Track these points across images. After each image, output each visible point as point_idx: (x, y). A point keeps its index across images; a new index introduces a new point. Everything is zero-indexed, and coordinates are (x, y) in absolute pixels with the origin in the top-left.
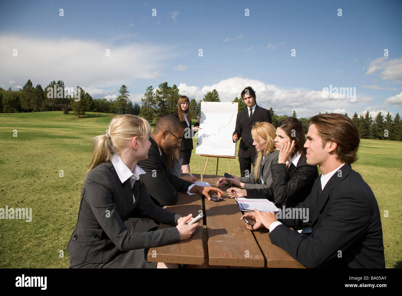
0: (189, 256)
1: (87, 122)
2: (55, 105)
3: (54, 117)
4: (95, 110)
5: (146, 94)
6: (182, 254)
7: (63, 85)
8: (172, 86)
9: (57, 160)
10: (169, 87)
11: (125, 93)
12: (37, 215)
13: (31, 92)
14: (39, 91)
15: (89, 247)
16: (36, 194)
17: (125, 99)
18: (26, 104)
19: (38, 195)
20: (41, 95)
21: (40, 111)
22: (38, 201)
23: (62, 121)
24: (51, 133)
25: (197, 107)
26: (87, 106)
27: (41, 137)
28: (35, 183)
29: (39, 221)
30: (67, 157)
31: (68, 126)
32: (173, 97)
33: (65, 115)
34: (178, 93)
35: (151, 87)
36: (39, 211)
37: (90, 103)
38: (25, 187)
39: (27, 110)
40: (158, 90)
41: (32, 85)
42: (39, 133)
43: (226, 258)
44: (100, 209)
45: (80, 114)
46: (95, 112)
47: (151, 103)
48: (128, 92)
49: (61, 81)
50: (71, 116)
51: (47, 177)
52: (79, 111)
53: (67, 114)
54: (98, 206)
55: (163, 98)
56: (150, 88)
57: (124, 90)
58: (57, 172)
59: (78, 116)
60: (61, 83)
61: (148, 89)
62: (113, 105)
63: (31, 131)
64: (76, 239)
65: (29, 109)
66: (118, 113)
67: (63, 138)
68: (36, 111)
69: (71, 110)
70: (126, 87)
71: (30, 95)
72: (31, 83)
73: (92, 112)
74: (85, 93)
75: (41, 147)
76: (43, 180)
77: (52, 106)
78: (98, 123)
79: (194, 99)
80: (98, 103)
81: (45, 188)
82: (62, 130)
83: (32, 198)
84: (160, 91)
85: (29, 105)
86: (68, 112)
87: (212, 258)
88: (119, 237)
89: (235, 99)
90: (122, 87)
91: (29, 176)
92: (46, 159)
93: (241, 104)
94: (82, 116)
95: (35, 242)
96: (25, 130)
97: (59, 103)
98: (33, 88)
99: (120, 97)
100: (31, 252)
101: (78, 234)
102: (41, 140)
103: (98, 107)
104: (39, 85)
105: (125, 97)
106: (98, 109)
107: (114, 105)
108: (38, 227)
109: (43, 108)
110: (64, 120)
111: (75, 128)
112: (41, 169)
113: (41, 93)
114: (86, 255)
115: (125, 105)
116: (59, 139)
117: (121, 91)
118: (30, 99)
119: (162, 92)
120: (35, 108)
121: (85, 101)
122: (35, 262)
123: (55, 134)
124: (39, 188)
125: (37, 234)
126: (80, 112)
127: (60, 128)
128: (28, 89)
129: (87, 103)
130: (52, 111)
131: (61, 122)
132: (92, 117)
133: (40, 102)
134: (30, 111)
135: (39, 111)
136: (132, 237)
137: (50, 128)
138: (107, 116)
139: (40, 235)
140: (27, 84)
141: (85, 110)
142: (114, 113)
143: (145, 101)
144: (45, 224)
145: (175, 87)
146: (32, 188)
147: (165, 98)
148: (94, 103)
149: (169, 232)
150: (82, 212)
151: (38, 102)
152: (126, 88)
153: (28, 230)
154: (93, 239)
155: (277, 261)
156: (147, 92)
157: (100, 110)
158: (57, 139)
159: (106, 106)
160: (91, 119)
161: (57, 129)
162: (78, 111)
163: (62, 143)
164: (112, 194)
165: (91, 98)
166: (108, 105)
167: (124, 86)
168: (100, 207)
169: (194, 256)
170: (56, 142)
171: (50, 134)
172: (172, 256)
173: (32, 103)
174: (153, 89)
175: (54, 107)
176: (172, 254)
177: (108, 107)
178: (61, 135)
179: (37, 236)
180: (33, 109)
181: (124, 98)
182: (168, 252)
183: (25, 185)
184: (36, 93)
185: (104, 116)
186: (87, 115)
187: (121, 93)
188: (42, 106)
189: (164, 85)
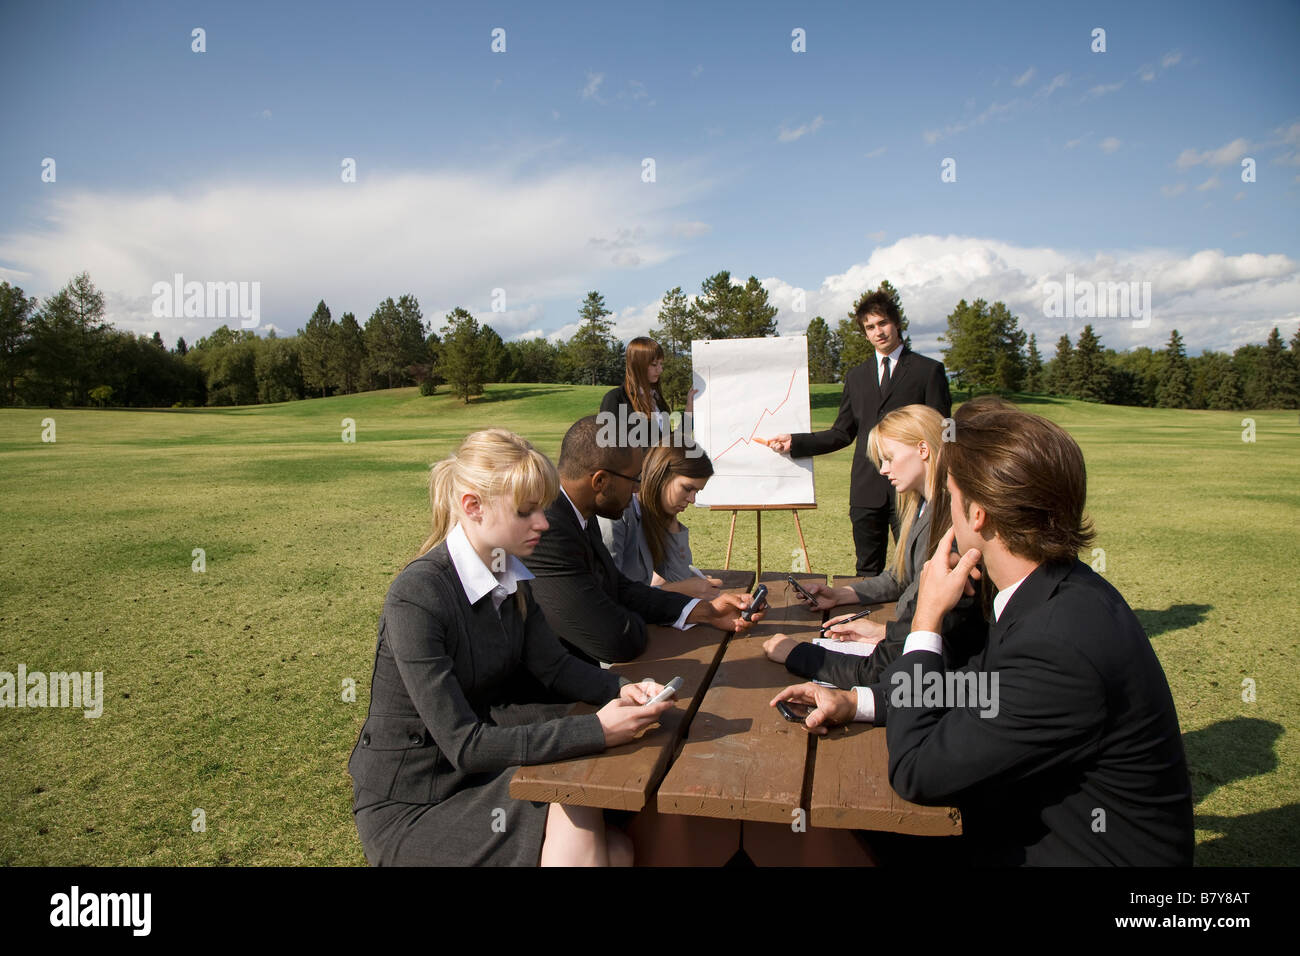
0: (609, 788)
1: (491, 413)
2: (397, 369)
3: (396, 406)
4: (513, 376)
5: (662, 315)
6: (592, 783)
7: (416, 308)
8: (744, 284)
9: (394, 537)
10: (735, 287)
11: (600, 318)
12: (328, 694)
13: (330, 337)
14: (348, 332)
15: (399, 763)
16: (331, 636)
17: (602, 334)
18: (316, 373)
19: (336, 639)
20: (355, 342)
21: (357, 392)
22: (333, 656)
23: (419, 417)
24: (385, 456)
25: (831, 343)
26: (486, 367)
27: (357, 469)
28: (329, 605)
29: (330, 709)
30: (422, 528)
31: (432, 430)
32: (749, 318)
33: (428, 398)
34: (765, 304)
35: (678, 290)
36: (333, 684)
37: (497, 354)
38: (304, 617)
39: (321, 390)
40: (701, 298)
41: (329, 317)
42: (352, 457)
43: (698, 795)
44: (412, 666)
45: (467, 392)
46: (514, 381)
47: (680, 343)
48: (607, 312)
49: (410, 298)
50: (442, 399)
51: (362, 588)
52: (464, 383)
53: (432, 394)
54: (408, 659)
55: (719, 321)
56: (676, 295)
57: (594, 306)
58: (390, 574)
59: (463, 399)
60: (411, 301)
61: (669, 299)
62: (565, 355)
63: (331, 452)
64: (369, 743)
65: (327, 388)
66: (584, 380)
67: (420, 470)
68: (344, 393)
69: (443, 382)
70: (601, 298)
71: (326, 348)
72: (328, 310)
73: (505, 382)
74: (480, 327)
75: (354, 502)
76: (350, 597)
77: (387, 373)
78: (523, 414)
79: (819, 318)
80: (520, 354)
81: (354, 618)
82: (417, 445)
83: (319, 647)
84: (706, 302)
85: (324, 375)
86: (434, 390)
87: (665, 794)
88: (453, 738)
89: (958, 307)
90: (588, 298)
91: (316, 586)
92: (364, 536)
93: (979, 322)
94: (476, 397)
95: (316, 762)
96: (315, 451)
97: (408, 363)
98: (334, 323)
99: (584, 331)
100: (305, 789)
101: (371, 730)
102: (357, 480)
103: (520, 368)
104: (348, 314)
105: (601, 328)
106: (521, 373)
107: (570, 357)
108: (328, 724)
109: (363, 381)
110: (424, 413)
111: (455, 436)
112: (349, 565)
113: (355, 338)
114: (390, 782)
115: (601, 355)
116: (406, 473)
117: (586, 310)
118: (326, 359)
119: (712, 304)
120: (342, 384)
121: (481, 351)
122: (312, 814)
123: (396, 459)
124: (338, 618)
125: (324, 742)
126: (469, 386)
127: (411, 438)
128: (320, 328)
129: (488, 357)
130: (387, 387)
131: (416, 421)
132: (505, 399)
133: (354, 365)
134: (330, 392)
135: (354, 390)
136: (485, 736)
137: (385, 440)
138: (547, 393)
139: (331, 745)
140: (316, 315)
141: (483, 379)
142: (570, 380)
143: (662, 337)
144: (346, 717)
145: (754, 283)
146: (321, 619)
147: (726, 323)
148: (508, 355)
149: (577, 725)
150: (381, 675)
151: (350, 366)
152: (601, 302)
153: (304, 732)
154: (405, 743)
155: (833, 809)
156: (667, 307)
157: (529, 376)
158: (401, 473)
159: (544, 360)
160: (501, 404)
161: (404, 442)
162: (462, 383)
163: (412, 484)
164: (446, 630)
165: (500, 340)
166: (551, 359)
167: (594, 297)
168: (414, 662)
169: (620, 789)
170: (397, 483)
171: (382, 459)
172: (567, 786)
173: (334, 368)
174: (685, 297)
175: (395, 375)
176: (567, 781)
177: (552, 363)
178: (413, 460)
179: (323, 747)
180: (338, 387)
181: (597, 333)
182: (560, 776)
183: (304, 611)
184: (343, 338)
185: (541, 393)
186: (490, 392)
187: (586, 317)
188: (360, 377)
189: (719, 281)
